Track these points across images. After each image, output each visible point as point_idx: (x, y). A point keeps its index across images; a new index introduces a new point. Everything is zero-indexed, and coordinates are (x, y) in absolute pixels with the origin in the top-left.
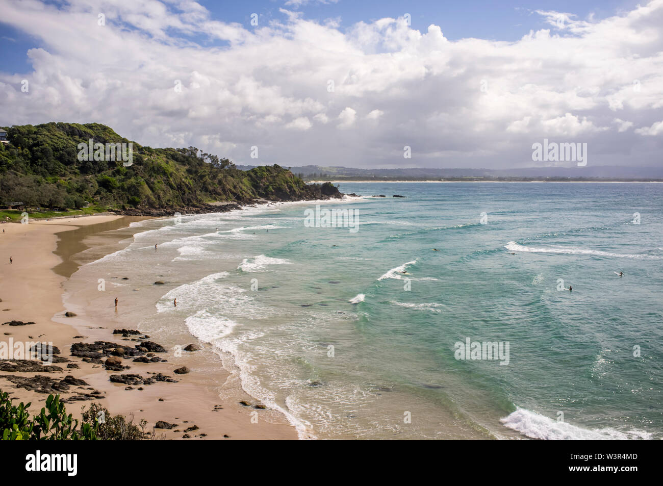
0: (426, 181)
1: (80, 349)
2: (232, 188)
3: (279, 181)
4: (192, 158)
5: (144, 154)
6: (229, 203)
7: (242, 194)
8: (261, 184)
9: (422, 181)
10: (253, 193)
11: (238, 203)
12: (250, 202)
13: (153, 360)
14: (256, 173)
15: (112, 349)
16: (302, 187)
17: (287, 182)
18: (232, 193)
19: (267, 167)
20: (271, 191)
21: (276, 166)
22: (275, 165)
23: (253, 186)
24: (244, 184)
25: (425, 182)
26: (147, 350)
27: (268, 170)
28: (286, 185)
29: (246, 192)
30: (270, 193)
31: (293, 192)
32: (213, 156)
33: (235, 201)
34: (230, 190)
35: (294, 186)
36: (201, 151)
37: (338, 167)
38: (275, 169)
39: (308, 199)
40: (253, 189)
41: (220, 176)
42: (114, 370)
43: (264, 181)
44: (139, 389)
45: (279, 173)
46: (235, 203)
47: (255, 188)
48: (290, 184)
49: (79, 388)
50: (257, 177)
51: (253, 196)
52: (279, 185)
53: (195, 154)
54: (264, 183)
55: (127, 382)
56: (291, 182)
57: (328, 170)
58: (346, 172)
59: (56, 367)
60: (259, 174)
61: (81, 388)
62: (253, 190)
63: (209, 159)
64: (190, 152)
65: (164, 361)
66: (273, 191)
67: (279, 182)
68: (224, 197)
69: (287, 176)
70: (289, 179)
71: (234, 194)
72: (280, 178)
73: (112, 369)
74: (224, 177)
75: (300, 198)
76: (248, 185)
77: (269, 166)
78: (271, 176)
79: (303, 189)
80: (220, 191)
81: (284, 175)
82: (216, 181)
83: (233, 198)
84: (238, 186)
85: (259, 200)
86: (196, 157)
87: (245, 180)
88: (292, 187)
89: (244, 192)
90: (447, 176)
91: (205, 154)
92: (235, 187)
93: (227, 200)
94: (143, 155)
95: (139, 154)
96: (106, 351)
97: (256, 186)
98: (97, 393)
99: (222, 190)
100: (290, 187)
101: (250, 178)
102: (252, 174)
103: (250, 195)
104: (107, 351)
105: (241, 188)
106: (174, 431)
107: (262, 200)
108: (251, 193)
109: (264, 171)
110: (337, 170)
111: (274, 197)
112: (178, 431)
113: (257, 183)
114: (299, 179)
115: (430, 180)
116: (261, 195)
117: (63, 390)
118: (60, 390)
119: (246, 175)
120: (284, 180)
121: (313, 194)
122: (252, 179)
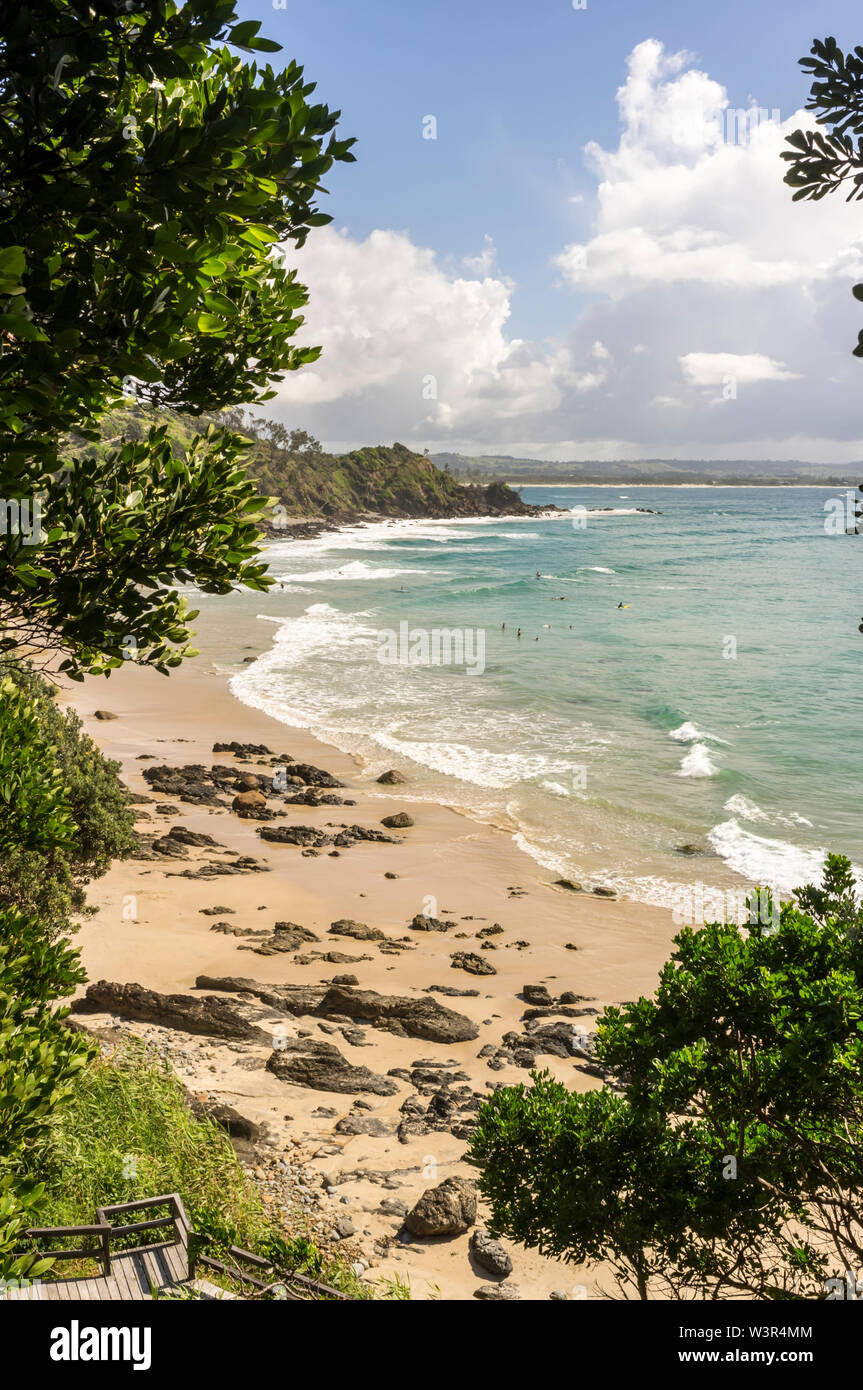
0: (680, 484)
1: (165, 777)
2: (314, 491)
3: (406, 477)
4: (234, 429)
5: (142, 417)
6: (309, 521)
7: (334, 502)
8: (369, 483)
9: (673, 484)
10: (354, 501)
11: (328, 520)
12: (351, 519)
13: (326, 801)
14: (359, 462)
15: (233, 780)
16: (450, 490)
17: (421, 480)
18: (315, 500)
19: (379, 449)
20: (390, 498)
21: (399, 448)
22: (397, 445)
23: (354, 486)
24: (335, 482)
25: (679, 487)
26: (302, 781)
27: (383, 456)
28: (419, 486)
29: (340, 499)
30: (387, 501)
31: (434, 500)
32: (275, 426)
33: (322, 517)
34: (311, 495)
35: (436, 487)
36: (251, 414)
37: (499, 457)
38: (396, 453)
39: (464, 515)
40: (355, 493)
41: (291, 464)
42: (258, 818)
43: (375, 477)
44: (330, 855)
45: (405, 461)
46: (322, 521)
47: (357, 492)
48: (427, 483)
49: (206, 851)
50: (361, 468)
51: (354, 507)
52: (405, 484)
53: (238, 421)
54: (374, 480)
55: (299, 842)
56: (429, 480)
57: (479, 463)
58: (515, 467)
59: (137, 811)
60: (365, 463)
61: (210, 851)
62: (352, 495)
63: (268, 430)
64: (228, 416)
65: (349, 803)
66: (394, 497)
67: (405, 480)
68: (299, 508)
69: (421, 467)
70: (424, 472)
71: (319, 503)
72: (408, 470)
73: (252, 817)
74: (298, 468)
75: (448, 512)
76: (343, 485)
77: (384, 448)
78: (390, 467)
79: (452, 495)
80: (291, 497)
81: (416, 466)
82: (284, 476)
83: (318, 511)
84: (324, 487)
85: (367, 516)
86: (240, 426)
87: (337, 475)
88: (431, 490)
89: (336, 499)
90: (720, 474)
91: (261, 421)
92: (320, 489)
93: (305, 514)
94: (140, 420)
95: (132, 418)
96: (221, 782)
97: (359, 486)
98: (249, 861)
99: (295, 495)
100: (428, 490)
101: (346, 472)
102: (351, 463)
103: (349, 506)
104: (224, 784)
105: (331, 491)
106: (457, 936)
107: (373, 515)
108: (349, 502)
109: (375, 458)
110: (496, 463)
111: (396, 509)
112: (464, 935)
113: (362, 480)
114: (445, 474)
115: (689, 482)
116: (370, 506)
117: (177, 855)
118: (173, 854)
119: (340, 465)
120: (415, 475)
121: (473, 503)
122: (352, 473)
